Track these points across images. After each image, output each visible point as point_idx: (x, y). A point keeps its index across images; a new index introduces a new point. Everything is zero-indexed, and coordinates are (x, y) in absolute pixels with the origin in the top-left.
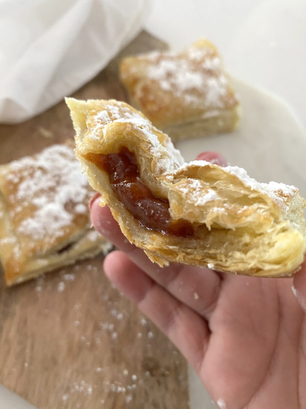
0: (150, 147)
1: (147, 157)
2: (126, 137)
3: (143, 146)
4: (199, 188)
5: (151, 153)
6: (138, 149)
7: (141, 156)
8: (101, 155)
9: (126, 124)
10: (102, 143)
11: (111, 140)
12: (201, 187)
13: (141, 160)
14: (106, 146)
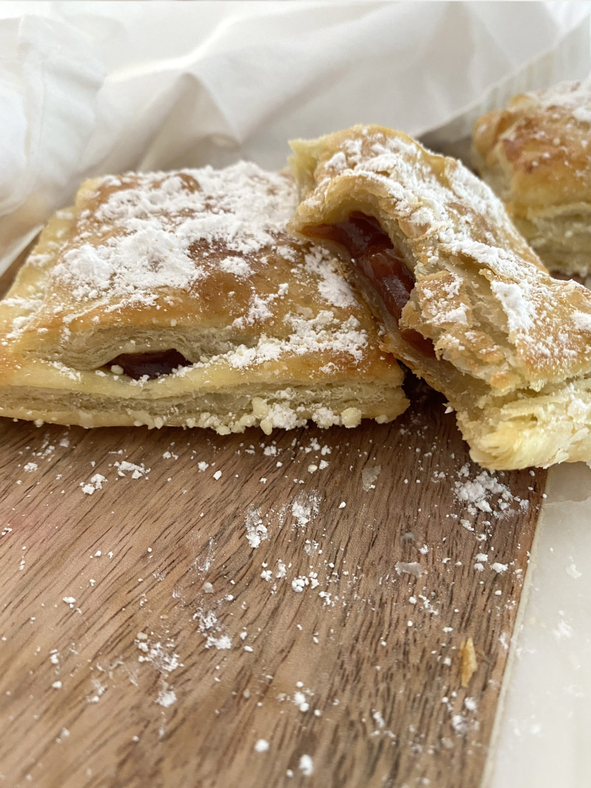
0: (396, 202)
1: (391, 218)
2: (356, 199)
3: (383, 204)
4: (454, 294)
5: (395, 213)
6: (377, 211)
7: (385, 220)
8: (324, 225)
9: (354, 178)
10: (323, 211)
11: (334, 206)
12: (457, 293)
13: (386, 225)
14: (328, 213)
